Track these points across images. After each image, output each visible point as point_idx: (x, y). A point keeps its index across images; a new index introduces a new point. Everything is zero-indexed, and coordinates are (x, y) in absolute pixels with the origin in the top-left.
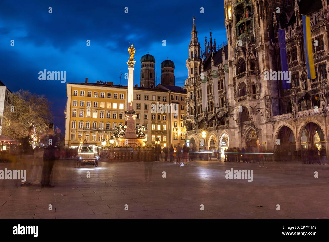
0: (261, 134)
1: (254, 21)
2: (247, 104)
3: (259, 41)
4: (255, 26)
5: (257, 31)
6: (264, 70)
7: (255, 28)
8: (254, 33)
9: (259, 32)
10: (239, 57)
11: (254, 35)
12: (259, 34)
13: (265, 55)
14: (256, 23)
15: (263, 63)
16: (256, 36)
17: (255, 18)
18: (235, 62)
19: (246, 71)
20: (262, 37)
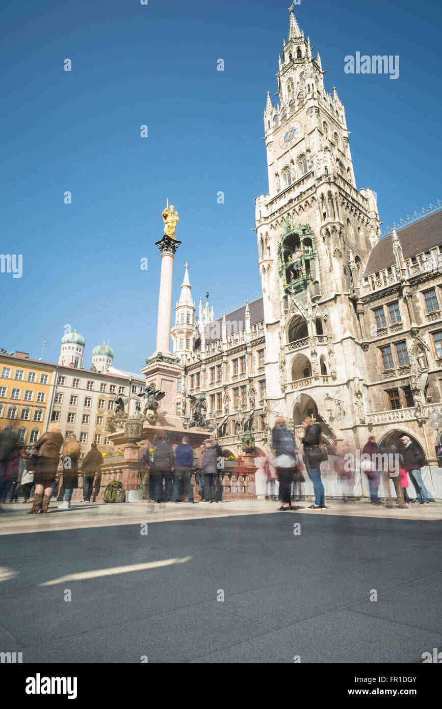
1: (319, 261)
3: (329, 289)
4: (320, 267)
5: (326, 276)
6: (344, 334)
7: (320, 271)
9: (329, 276)
10: (293, 315)
12: (330, 280)
14: (322, 264)
15: (342, 323)
17: (320, 256)
18: (283, 323)
19: (309, 336)
20: (336, 283)
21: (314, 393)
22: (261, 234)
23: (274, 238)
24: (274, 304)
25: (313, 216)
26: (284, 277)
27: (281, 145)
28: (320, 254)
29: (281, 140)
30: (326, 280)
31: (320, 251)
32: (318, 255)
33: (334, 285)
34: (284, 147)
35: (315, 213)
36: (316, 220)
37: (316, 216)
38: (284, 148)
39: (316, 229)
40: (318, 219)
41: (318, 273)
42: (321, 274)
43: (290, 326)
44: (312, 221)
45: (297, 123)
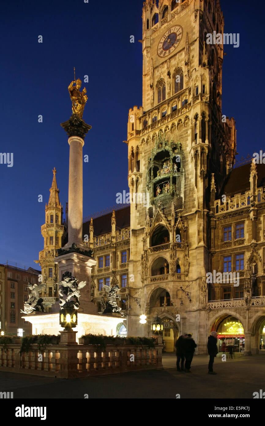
0: (185, 323)
1: (185, 179)
2: (168, 285)
3: (191, 206)
4: (185, 185)
5: (189, 193)
6: (198, 244)
7: (185, 188)
8: (182, 195)
9: (192, 194)
10: (157, 224)
11: (182, 198)
12: (193, 197)
13: (202, 225)
14: (188, 182)
15: (199, 235)
16: (187, 199)
17: (187, 175)
18: (147, 230)
19: (170, 242)
20: (198, 201)
21: (169, 286)
22: (132, 148)
23: (145, 153)
24: (140, 214)
25: (184, 136)
26: (152, 190)
27: (159, 52)
28: (186, 173)
29: (159, 47)
30: (190, 197)
31: (188, 170)
32: (185, 175)
33: (196, 203)
34: (162, 55)
35: (187, 133)
36: (187, 140)
37: (187, 136)
38: (161, 57)
39: (186, 149)
40: (189, 140)
41: (183, 190)
42: (185, 192)
43: (154, 232)
44: (183, 141)
45: (178, 28)
